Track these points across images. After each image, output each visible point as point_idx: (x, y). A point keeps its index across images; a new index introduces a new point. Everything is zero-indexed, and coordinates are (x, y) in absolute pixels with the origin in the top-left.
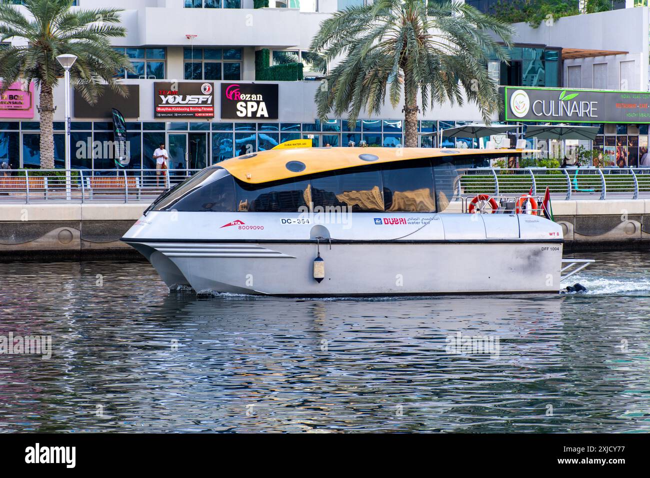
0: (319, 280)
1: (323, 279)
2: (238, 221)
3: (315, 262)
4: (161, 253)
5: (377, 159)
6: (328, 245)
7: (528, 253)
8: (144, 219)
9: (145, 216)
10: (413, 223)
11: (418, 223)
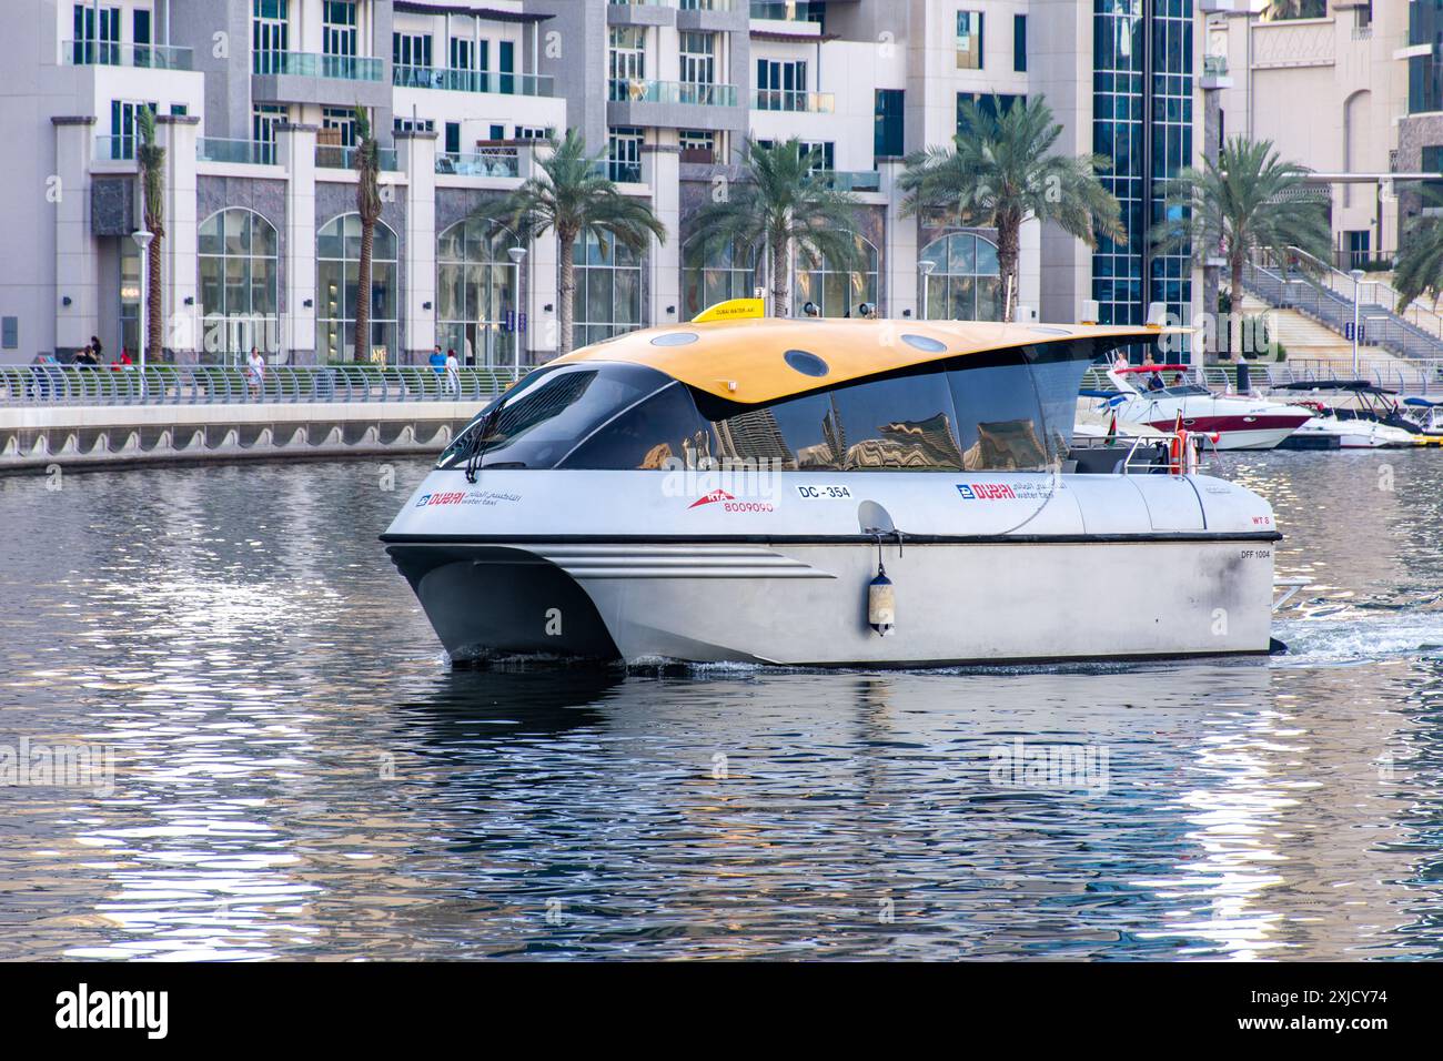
0: (881, 629)
1: (889, 625)
3: (873, 587)
4: (556, 569)
5: (942, 346)
6: (896, 549)
7: (1220, 565)
8: (470, 489)
9: (473, 481)
10: (1026, 496)
11: (1033, 496)
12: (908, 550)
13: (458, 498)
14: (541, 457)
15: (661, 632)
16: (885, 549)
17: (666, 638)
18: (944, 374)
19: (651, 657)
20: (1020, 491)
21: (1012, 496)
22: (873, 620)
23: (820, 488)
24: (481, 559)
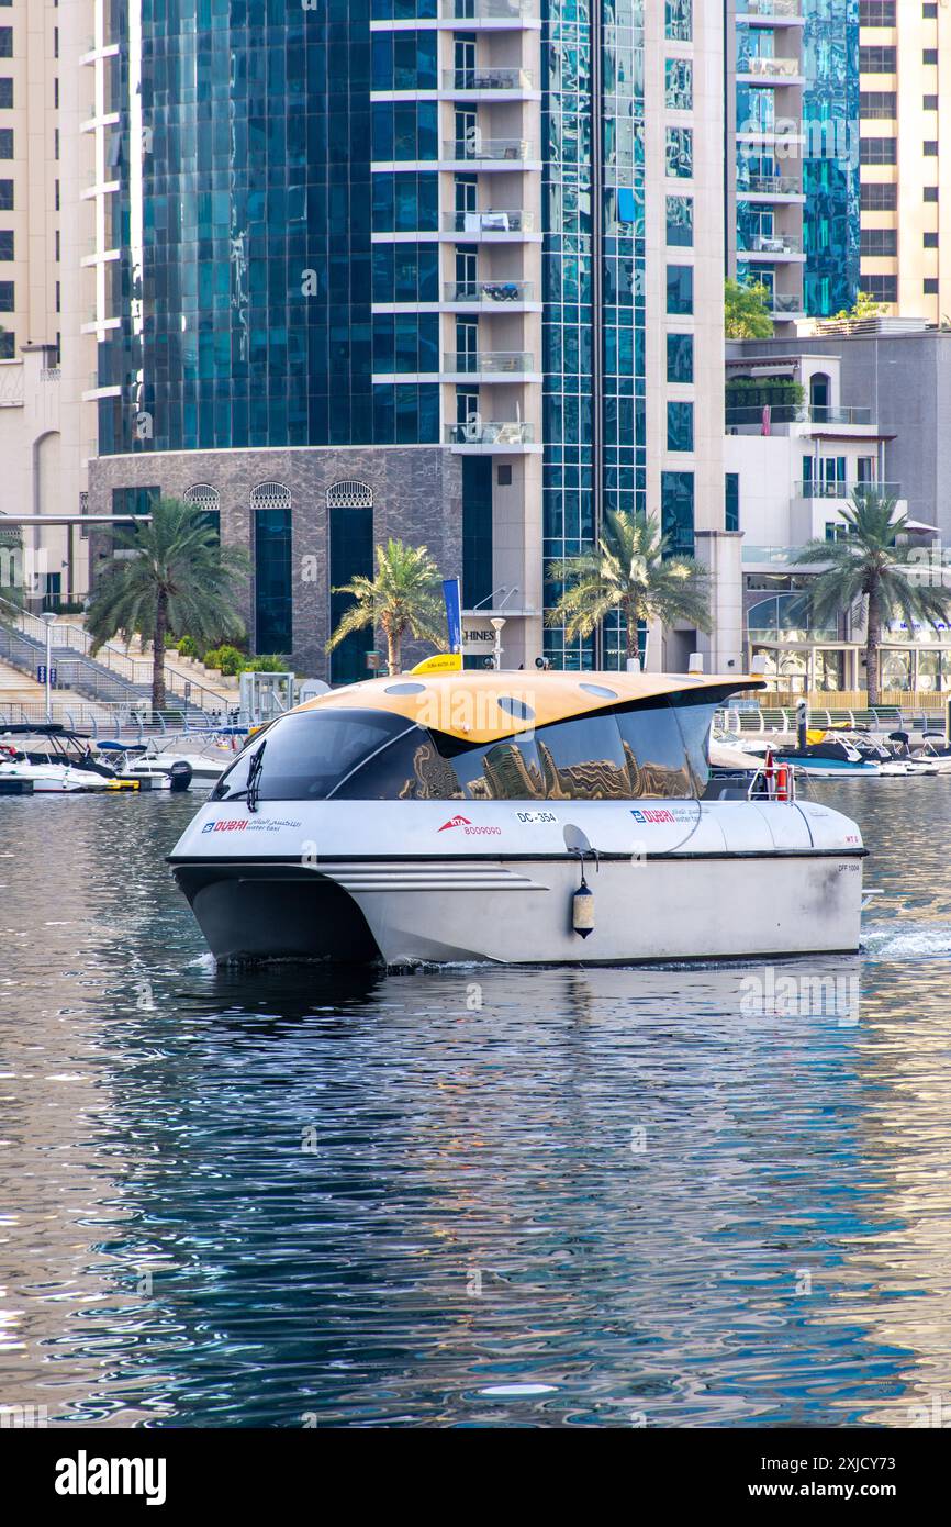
0: (585, 932)
1: (590, 930)
2: (458, 817)
3: (577, 898)
4: (333, 884)
5: (613, 694)
6: (594, 865)
7: (824, 878)
8: (251, 817)
9: (253, 810)
10: (682, 819)
11: (687, 819)
12: (603, 865)
13: (242, 825)
14: (313, 789)
15: (418, 937)
16: (587, 865)
17: (421, 942)
18: (613, 717)
19: (408, 959)
20: (678, 816)
21: (672, 820)
22: (577, 925)
23: (533, 814)
24: (246, 876)
